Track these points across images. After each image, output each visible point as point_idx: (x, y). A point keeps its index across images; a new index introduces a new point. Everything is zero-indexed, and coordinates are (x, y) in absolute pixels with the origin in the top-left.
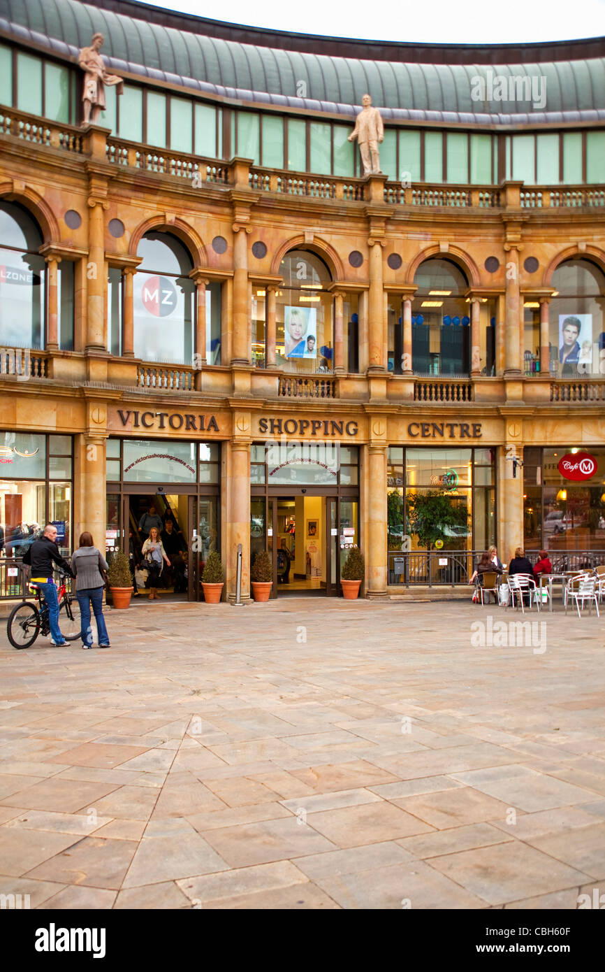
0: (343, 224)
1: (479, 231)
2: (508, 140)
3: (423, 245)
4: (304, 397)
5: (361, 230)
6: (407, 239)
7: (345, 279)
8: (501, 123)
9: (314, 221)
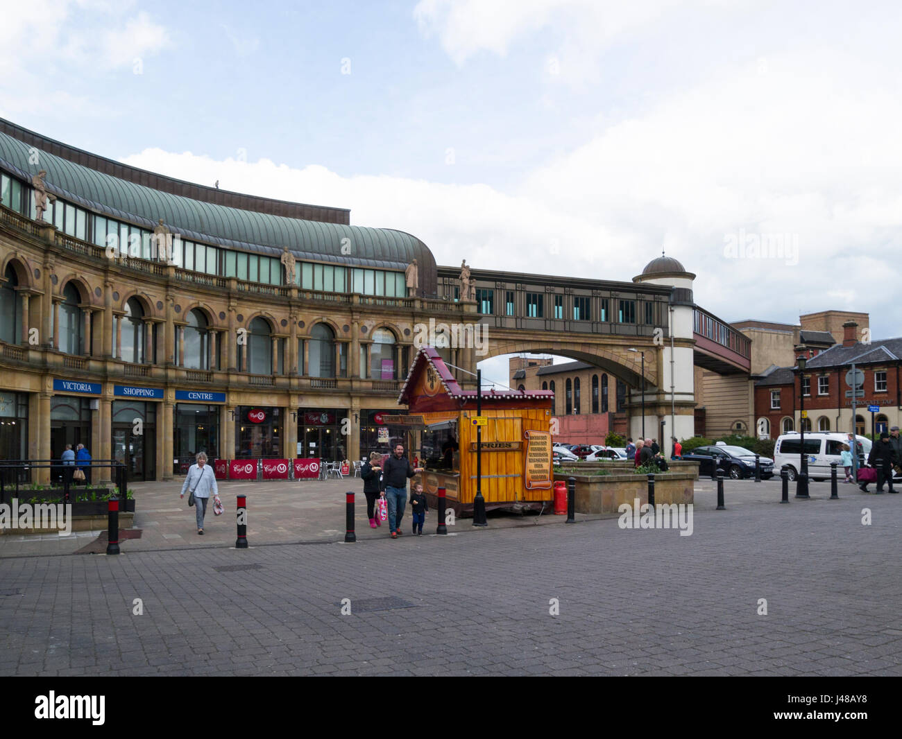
0: (155, 287)
1: (217, 298)
2: (224, 252)
3: (192, 302)
4: (133, 376)
5: (163, 291)
6: (184, 298)
7: (155, 316)
8: (226, 244)
9: (141, 283)
